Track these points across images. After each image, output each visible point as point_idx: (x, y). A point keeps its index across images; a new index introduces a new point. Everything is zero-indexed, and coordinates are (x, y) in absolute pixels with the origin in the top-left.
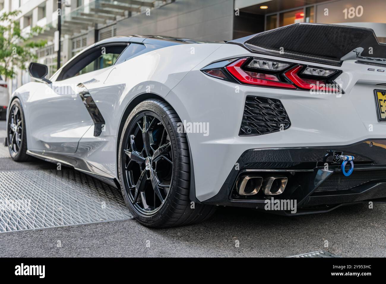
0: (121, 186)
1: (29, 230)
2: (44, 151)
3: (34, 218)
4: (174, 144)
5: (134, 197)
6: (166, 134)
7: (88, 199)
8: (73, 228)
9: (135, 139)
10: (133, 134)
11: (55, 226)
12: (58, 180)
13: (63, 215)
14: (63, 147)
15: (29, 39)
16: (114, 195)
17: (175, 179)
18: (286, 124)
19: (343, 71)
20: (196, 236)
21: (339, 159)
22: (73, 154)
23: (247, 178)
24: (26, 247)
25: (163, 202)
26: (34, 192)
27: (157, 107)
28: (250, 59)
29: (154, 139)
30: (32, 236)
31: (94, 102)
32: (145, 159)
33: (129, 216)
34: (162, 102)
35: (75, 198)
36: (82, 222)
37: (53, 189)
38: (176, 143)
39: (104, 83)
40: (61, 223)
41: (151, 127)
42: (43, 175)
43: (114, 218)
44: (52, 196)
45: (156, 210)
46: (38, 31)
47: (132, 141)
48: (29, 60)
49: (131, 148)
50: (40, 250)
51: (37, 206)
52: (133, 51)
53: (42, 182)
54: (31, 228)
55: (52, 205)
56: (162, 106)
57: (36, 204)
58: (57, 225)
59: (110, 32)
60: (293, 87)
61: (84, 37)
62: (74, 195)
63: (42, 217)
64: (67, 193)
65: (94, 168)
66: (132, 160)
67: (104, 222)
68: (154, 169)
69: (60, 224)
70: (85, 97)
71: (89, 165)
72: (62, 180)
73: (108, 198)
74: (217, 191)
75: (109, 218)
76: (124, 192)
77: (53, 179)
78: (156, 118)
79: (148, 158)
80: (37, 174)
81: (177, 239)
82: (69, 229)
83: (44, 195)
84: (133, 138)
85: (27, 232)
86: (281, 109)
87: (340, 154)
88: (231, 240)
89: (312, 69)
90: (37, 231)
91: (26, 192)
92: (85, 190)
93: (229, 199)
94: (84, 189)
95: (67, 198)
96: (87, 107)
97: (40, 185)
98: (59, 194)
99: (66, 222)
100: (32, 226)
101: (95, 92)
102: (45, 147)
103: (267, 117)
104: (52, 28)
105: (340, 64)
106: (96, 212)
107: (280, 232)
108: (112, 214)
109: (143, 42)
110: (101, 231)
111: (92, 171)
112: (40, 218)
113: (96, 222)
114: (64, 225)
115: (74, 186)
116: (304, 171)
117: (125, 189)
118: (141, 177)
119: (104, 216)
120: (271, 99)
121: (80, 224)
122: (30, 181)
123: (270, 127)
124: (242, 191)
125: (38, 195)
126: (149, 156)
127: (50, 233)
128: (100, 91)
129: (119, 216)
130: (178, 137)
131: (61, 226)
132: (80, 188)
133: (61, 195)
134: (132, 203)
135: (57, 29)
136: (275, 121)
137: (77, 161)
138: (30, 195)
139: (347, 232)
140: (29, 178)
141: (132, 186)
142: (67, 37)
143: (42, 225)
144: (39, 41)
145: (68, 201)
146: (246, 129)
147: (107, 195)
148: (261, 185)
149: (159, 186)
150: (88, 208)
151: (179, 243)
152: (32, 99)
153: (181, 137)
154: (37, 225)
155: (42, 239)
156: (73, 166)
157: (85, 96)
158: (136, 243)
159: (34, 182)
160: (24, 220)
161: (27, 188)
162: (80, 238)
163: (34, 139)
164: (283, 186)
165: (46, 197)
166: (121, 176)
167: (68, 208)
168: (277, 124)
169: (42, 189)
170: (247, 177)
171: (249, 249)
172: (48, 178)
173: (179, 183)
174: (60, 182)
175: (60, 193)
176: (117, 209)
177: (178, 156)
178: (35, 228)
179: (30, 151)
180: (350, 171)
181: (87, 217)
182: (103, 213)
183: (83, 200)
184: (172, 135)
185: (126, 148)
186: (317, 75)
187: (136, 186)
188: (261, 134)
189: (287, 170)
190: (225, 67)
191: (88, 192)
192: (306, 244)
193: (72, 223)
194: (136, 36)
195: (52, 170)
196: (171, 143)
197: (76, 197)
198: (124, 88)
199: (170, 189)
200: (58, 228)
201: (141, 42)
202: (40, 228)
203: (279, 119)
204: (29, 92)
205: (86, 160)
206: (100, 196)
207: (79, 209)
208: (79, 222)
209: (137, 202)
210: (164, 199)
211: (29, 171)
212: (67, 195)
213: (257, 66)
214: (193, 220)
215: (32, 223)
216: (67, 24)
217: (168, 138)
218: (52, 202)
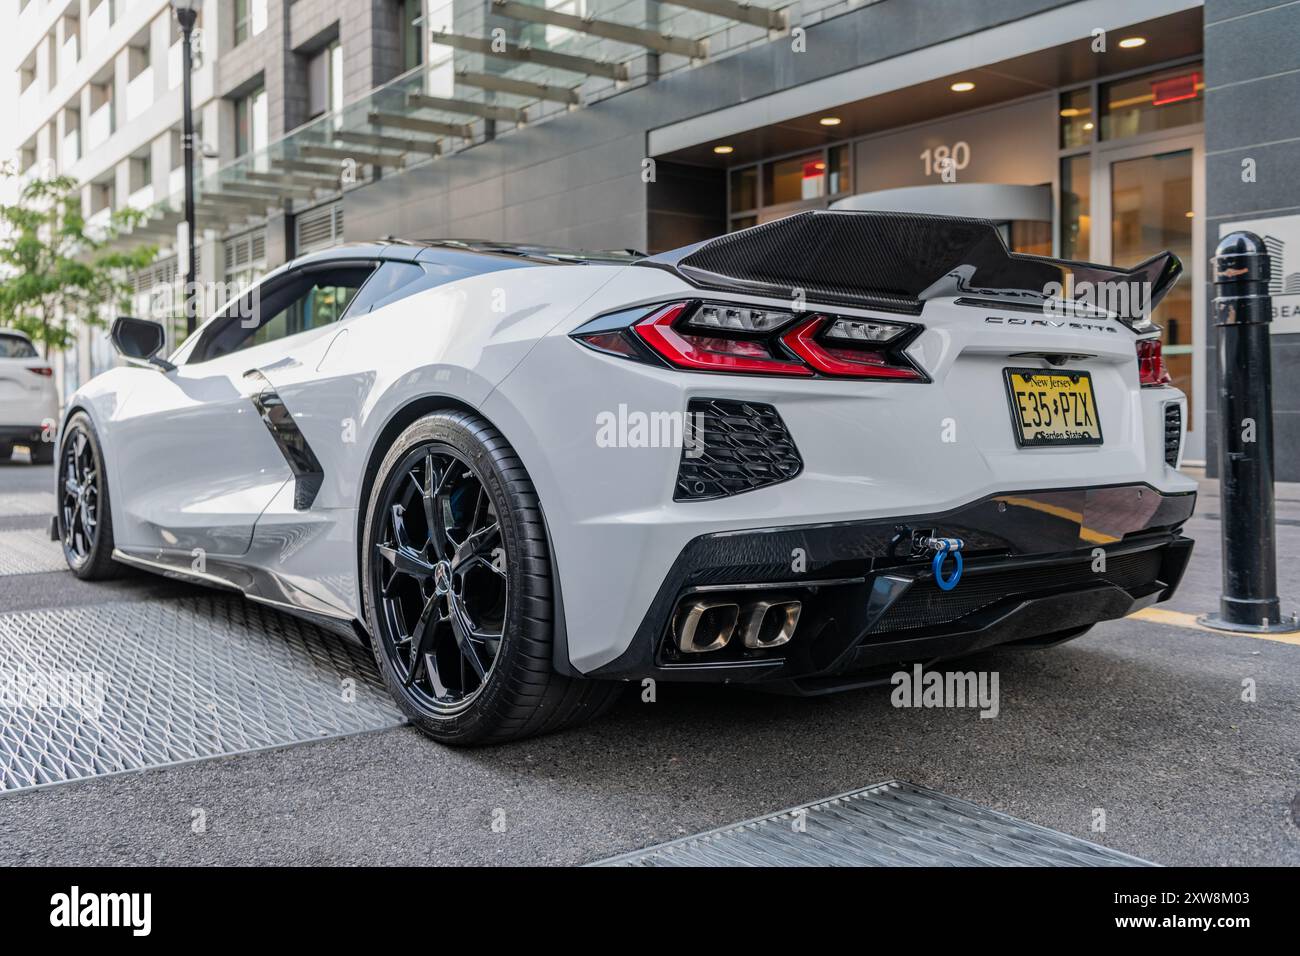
0: (372, 640)
1: (130, 773)
2: (161, 550)
3: (142, 737)
4: (508, 526)
5: (407, 668)
6: (485, 501)
7: (285, 677)
8: (248, 759)
9: (404, 515)
10: (399, 503)
11: (198, 758)
12: (202, 627)
13: (218, 725)
14: (212, 539)
15: (107, 242)
16: (353, 660)
17: (515, 618)
18: (790, 465)
19: (926, 325)
20: (574, 761)
21: (925, 548)
22: (239, 556)
23: (700, 608)
24: (122, 819)
25: (486, 678)
26: (137, 664)
27: (460, 431)
28: (694, 305)
29: (454, 514)
30: (139, 789)
31: (290, 417)
32: (432, 567)
33: (395, 717)
34: (472, 418)
35: (249, 674)
36: (272, 742)
37: (188, 652)
38: (514, 524)
39: (317, 370)
40: (216, 747)
41: (447, 482)
42: (159, 615)
43: (356, 726)
44: (188, 674)
45: (467, 701)
46: (131, 219)
47: (398, 522)
48: (108, 301)
49: (394, 538)
50: (160, 826)
51: (147, 704)
52: (393, 282)
53: (157, 636)
54: (134, 765)
55: (187, 700)
56: (472, 429)
57: (143, 697)
58: (205, 754)
59: (327, 219)
60: (806, 370)
61: (258, 234)
62: (248, 666)
63: (162, 735)
64: (227, 661)
65: (298, 593)
66: (398, 570)
67: (331, 738)
68: (457, 592)
69: (212, 751)
70: (268, 406)
71: (285, 583)
72: (210, 626)
73: (338, 669)
74: (624, 645)
75: (342, 727)
76: (380, 655)
77: (189, 624)
78: (458, 461)
79: (442, 564)
80: (144, 613)
81: (524, 774)
82: (236, 763)
83: (165, 672)
84: (401, 512)
85: (123, 779)
86: (778, 429)
87: (928, 534)
88: (664, 766)
89: (850, 323)
90: (150, 772)
91: (116, 666)
92: (275, 651)
93: (655, 664)
94: (271, 648)
95: (229, 676)
96: (271, 430)
97: (152, 644)
98: (206, 667)
99: (227, 743)
100: (136, 759)
101: (294, 392)
102: (162, 539)
103: (743, 451)
104: (168, 213)
105: (918, 310)
106: (309, 711)
107: (788, 737)
108: (350, 715)
109: (417, 259)
110: (322, 763)
111: (293, 602)
112: (157, 737)
113: (309, 739)
114: (224, 754)
115: (245, 641)
116: (842, 581)
117: (382, 646)
118: (426, 613)
119: (330, 720)
120: (752, 405)
121: (267, 747)
122: (125, 634)
123: (752, 476)
124: (686, 643)
125: (148, 672)
126: (443, 558)
127: (186, 778)
128: (307, 390)
129: (370, 719)
130: (518, 508)
131: (216, 756)
132: (261, 646)
133: (213, 669)
134: (402, 683)
135: (183, 216)
136: (763, 459)
137: (252, 574)
138: (126, 674)
139: (956, 726)
140: (121, 625)
141: (401, 639)
142: (210, 235)
143: (163, 757)
144: (134, 249)
145: (231, 685)
146: (691, 484)
147: (335, 662)
148: (736, 623)
149: (472, 637)
150: (287, 702)
151: (530, 782)
152: (125, 411)
153: (527, 508)
154: (149, 757)
155: (166, 795)
156: (243, 589)
157: (267, 402)
158: (418, 792)
159: (137, 635)
160: (115, 745)
161: (117, 654)
162: (268, 786)
163: (132, 519)
164: (791, 622)
165: (171, 675)
166: (372, 614)
167: (233, 703)
168: (768, 467)
169: (158, 654)
170: (700, 605)
171: (712, 787)
172: (175, 623)
173: (525, 628)
174: (206, 632)
175: (208, 664)
176: (363, 700)
177: (520, 558)
178: (144, 767)
179: (122, 551)
180: (956, 576)
181: (284, 727)
182: (328, 714)
183: (271, 678)
184: (503, 505)
185: (383, 538)
186: (864, 337)
187: (411, 638)
188: (728, 495)
189: (800, 583)
190: (632, 328)
191: (284, 657)
192: (854, 766)
193: (244, 745)
194: (399, 243)
195: (183, 600)
196: (501, 524)
197: (253, 672)
198: (372, 381)
199: (503, 644)
200: (208, 761)
201: (411, 257)
202: (157, 765)
203: (774, 453)
204: (114, 394)
205: (277, 571)
206: (316, 664)
207: (261, 707)
208: (263, 742)
209: (417, 681)
210: (487, 670)
211: (122, 606)
212: (228, 668)
213: (712, 320)
214: (564, 720)
215: (135, 751)
216: (208, 202)
217: (492, 510)
218: (187, 691)
